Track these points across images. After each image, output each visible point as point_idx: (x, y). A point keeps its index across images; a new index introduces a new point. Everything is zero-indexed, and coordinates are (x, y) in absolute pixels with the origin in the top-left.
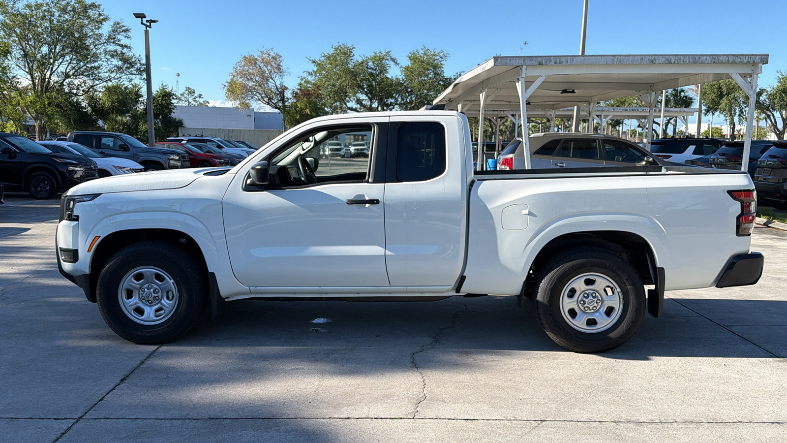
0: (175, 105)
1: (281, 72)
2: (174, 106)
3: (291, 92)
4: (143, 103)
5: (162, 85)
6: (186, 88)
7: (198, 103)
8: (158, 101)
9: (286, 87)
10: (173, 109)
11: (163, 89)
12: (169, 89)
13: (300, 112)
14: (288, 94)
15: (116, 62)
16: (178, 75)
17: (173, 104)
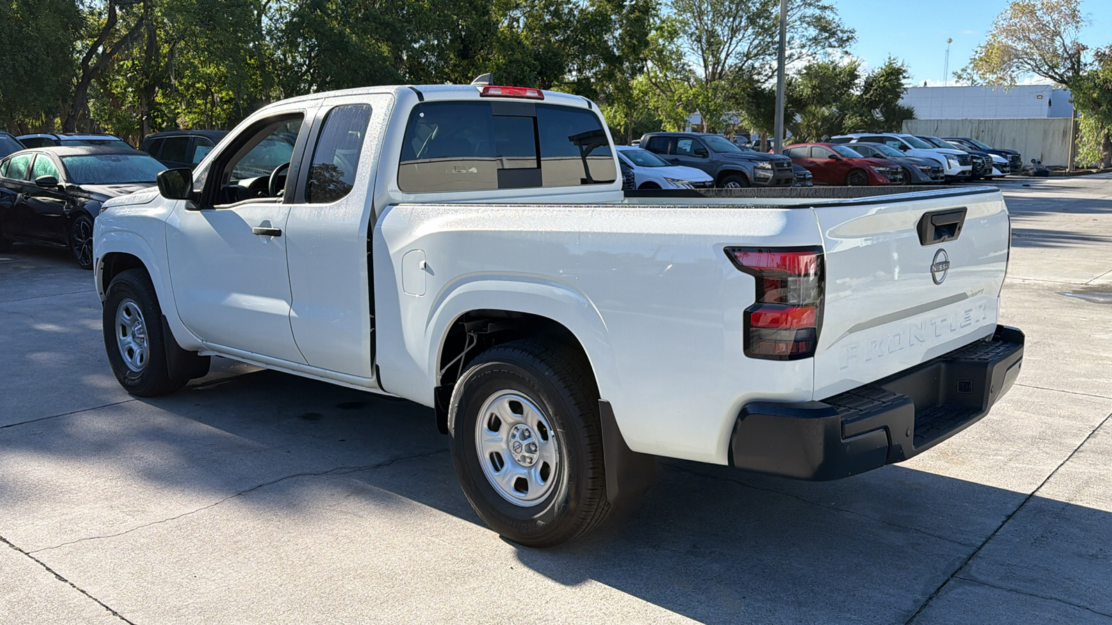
0: (905, 86)
1: (1078, 22)
2: (905, 89)
3: (1093, 53)
4: (860, 87)
5: (890, 58)
6: (971, 59)
7: (987, 81)
8: (879, 82)
9: (1083, 46)
10: (902, 93)
11: (891, 64)
12: (898, 65)
13: (1103, 86)
14: (1087, 57)
15: (813, 32)
16: (950, 41)
17: (903, 85)
